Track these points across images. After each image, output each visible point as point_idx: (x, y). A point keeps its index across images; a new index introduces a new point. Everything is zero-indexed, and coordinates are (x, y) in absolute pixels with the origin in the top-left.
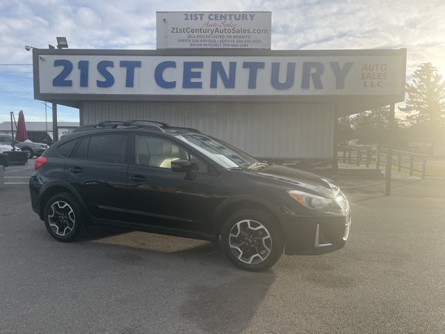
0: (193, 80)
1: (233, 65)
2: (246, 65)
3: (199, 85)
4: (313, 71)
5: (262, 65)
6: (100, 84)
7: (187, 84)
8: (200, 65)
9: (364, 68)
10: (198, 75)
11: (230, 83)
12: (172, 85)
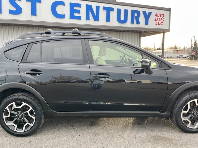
0: (76, 15)
1: (98, 8)
2: (104, 8)
3: (79, 18)
4: (136, 15)
5: (112, 9)
6: (11, 12)
7: (72, 17)
8: (79, 5)
9: (156, 15)
10: (79, 12)
11: (96, 18)
12: (63, 16)
